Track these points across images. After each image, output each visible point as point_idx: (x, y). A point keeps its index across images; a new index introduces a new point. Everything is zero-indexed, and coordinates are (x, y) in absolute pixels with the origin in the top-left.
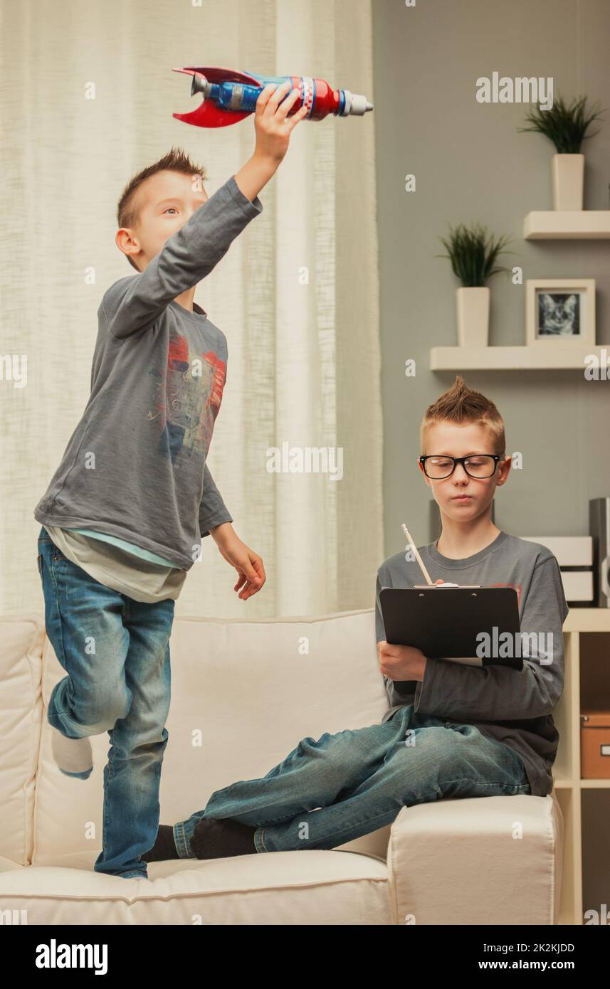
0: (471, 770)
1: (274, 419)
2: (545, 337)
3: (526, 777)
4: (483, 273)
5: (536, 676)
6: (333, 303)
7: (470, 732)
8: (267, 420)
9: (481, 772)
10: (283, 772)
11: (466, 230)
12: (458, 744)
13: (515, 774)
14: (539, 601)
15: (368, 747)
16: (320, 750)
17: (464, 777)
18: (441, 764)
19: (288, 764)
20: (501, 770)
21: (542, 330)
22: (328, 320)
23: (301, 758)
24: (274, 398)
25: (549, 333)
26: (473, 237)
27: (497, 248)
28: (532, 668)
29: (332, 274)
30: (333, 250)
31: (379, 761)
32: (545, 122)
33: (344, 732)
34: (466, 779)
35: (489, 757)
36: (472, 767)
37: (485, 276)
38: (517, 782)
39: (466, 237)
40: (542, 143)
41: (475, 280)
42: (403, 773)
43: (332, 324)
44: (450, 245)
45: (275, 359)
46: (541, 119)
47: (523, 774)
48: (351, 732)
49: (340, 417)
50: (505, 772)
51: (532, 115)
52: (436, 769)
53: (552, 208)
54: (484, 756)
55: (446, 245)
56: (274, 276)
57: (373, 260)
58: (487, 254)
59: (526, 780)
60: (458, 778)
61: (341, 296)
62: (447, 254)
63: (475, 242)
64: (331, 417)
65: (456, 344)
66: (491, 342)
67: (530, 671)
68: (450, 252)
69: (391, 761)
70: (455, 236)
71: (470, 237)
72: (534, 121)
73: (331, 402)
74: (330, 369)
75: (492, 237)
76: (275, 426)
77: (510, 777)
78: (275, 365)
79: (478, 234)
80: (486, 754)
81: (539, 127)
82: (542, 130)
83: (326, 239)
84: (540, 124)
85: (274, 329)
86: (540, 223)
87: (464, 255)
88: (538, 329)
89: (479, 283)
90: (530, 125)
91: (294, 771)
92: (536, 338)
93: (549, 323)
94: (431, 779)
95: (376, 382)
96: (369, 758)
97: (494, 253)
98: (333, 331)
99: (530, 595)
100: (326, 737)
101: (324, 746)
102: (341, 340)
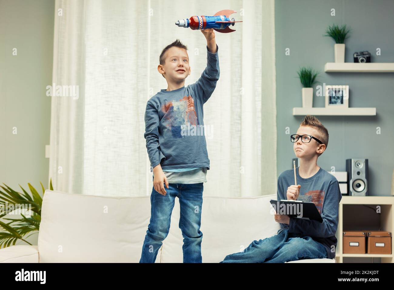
0: (309, 252)
1: (241, 131)
2: (331, 105)
3: (327, 254)
4: (311, 83)
5: (327, 224)
6: (261, 92)
7: (309, 239)
8: (238, 131)
9: (312, 253)
10: (247, 251)
11: (305, 69)
12: (305, 244)
13: (324, 253)
14: (330, 197)
15: (274, 244)
16: (258, 246)
17: (306, 255)
18: (299, 251)
19: (248, 249)
20: (319, 252)
21: (331, 102)
22: (259, 98)
23: (252, 248)
24: (241, 124)
25: (333, 103)
26: (308, 71)
27: (316, 75)
28: (326, 222)
29: (261, 83)
30: (261, 75)
31: (278, 249)
32: (332, 33)
33: (266, 239)
34: (307, 255)
35: (315, 248)
36: (309, 251)
37: (312, 84)
38: (324, 255)
39: (305, 71)
40: (331, 40)
41: (308, 85)
42: (286, 253)
43: (260, 99)
44: (300, 74)
45: (241, 111)
46: (331, 32)
47: (326, 253)
48: (268, 239)
49: (263, 130)
50: (320, 252)
51: (328, 31)
52: (297, 252)
53: (334, 61)
54: (313, 248)
55: (299, 74)
56: (241, 83)
57: (274, 78)
58: (312, 77)
59: (327, 255)
60: (304, 255)
61: (263, 90)
62: (299, 77)
63: (308, 73)
64: (260, 131)
65: (302, 106)
66: (314, 106)
67: (325, 223)
68: (300, 76)
69: (282, 249)
70: (301, 70)
71: (307, 71)
72: (328, 33)
73: (260, 125)
74: (260, 115)
75: (314, 71)
76: (241, 133)
77: (322, 254)
78: (241, 113)
79: (309, 70)
80: (314, 247)
81: (330, 35)
82: (331, 36)
83: (259, 72)
84: (331, 34)
85: (241, 101)
86: (330, 67)
87: (305, 77)
88: (329, 102)
89: (310, 87)
90: (327, 34)
91: (250, 252)
92: (329, 105)
93: (333, 100)
94: (295, 255)
95: (275, 119)
96: (275, 248)
97: (315, 77)
98: (261, 102)
99: (327, 195)
100: (260, 241)
101: (260, 244)
102: (263, 104)
